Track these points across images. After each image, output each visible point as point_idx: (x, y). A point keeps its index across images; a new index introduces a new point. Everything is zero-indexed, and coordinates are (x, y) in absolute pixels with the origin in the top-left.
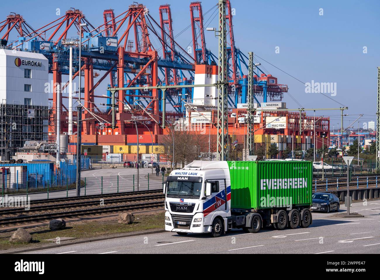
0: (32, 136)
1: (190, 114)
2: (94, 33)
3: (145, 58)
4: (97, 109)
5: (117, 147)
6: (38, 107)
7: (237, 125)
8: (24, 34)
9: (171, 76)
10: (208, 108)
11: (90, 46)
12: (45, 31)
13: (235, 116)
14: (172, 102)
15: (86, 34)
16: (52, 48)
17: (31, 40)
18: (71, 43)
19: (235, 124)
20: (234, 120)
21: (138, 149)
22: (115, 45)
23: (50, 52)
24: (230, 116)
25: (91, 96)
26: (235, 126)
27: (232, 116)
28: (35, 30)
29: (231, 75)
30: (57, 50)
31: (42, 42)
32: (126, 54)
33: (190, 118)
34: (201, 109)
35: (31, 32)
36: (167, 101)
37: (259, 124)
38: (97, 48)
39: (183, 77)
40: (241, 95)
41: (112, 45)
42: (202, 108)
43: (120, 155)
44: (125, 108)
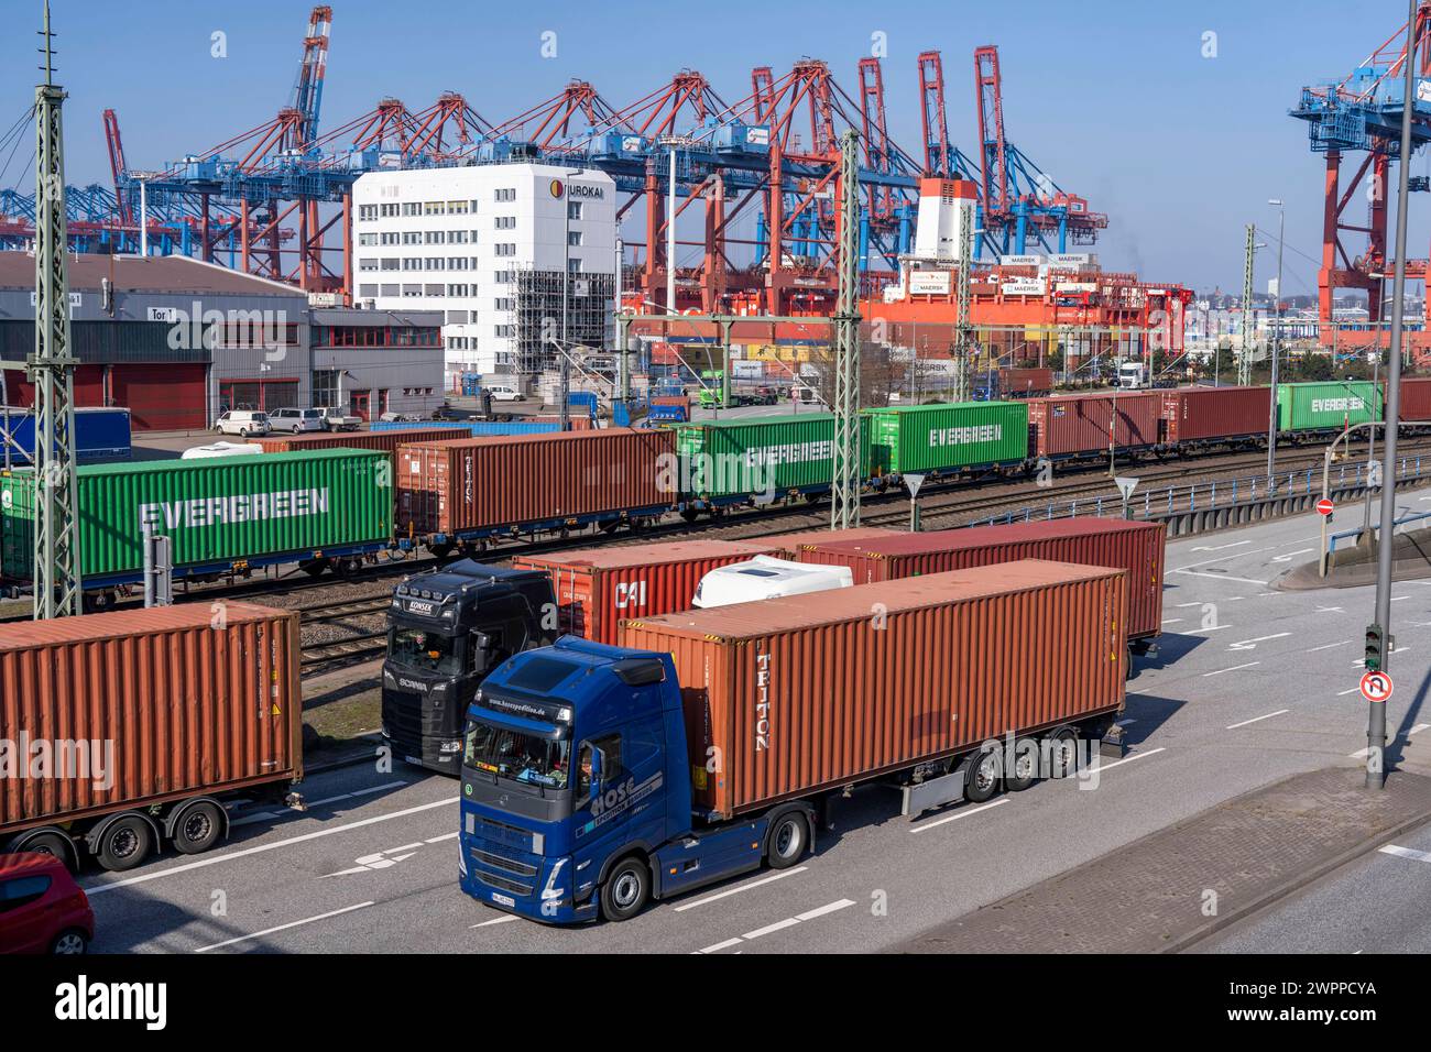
0: (583, 331)
1: (908, 275)
2: (728, 118)
3: (823, 166)
4: (731, 266)
5: (753, 348)
6: (595, 275)
7: (999, 299)
8: (597, 119)
9: (879, 196)
10: (945, 265)
11: (716, 144)
12: (633, 115)
13: (996, 280)
14: (880, 246)
15: (710, 119)
16: (643, 148)
17: (608, 133)
18: (673, 142)
19: (996, 297)
20: (994, 288)
21: (795, 353)
22: (765, 142)
23: (640, 157)
24: (986, 280)
25: (717, 240)
26: (996, 301)
27: (990, 281)
28: (617, 112)
29: (997, 193)
30: (652, 152)
31: (628, 136)
32: (786, 160)
33: (908, 283)
34: (930, 266)
35: (610, 115)
36: (871, 244)
37: (1042, 296)
38: (729, 148)
39: (903, 197)
40: (1014, 234)
41: (758, 141)
42: (932, 264)
43: (760, 364)
44: (784, 263)
